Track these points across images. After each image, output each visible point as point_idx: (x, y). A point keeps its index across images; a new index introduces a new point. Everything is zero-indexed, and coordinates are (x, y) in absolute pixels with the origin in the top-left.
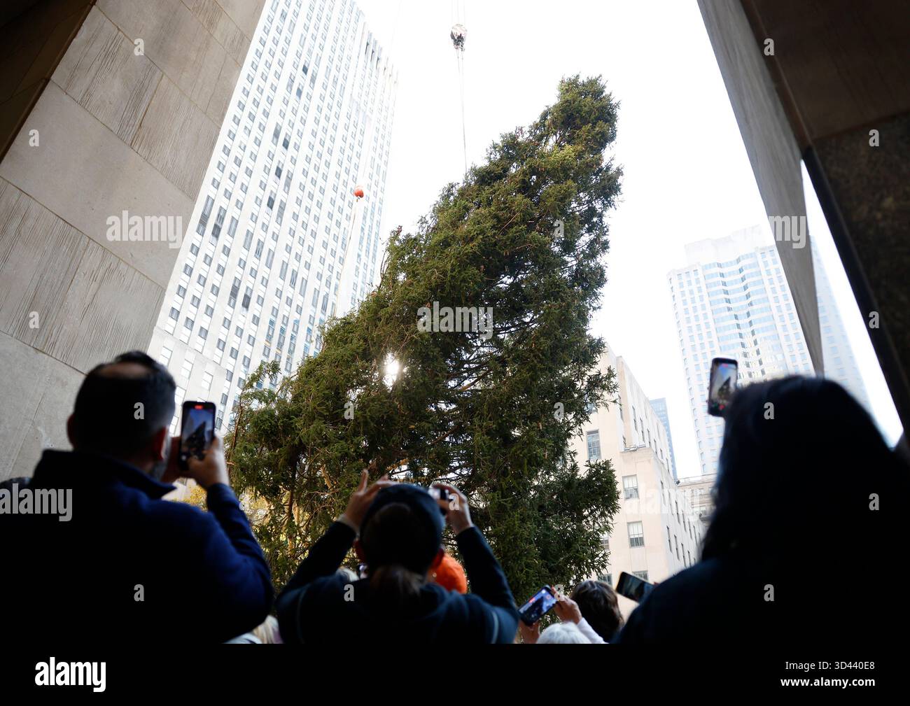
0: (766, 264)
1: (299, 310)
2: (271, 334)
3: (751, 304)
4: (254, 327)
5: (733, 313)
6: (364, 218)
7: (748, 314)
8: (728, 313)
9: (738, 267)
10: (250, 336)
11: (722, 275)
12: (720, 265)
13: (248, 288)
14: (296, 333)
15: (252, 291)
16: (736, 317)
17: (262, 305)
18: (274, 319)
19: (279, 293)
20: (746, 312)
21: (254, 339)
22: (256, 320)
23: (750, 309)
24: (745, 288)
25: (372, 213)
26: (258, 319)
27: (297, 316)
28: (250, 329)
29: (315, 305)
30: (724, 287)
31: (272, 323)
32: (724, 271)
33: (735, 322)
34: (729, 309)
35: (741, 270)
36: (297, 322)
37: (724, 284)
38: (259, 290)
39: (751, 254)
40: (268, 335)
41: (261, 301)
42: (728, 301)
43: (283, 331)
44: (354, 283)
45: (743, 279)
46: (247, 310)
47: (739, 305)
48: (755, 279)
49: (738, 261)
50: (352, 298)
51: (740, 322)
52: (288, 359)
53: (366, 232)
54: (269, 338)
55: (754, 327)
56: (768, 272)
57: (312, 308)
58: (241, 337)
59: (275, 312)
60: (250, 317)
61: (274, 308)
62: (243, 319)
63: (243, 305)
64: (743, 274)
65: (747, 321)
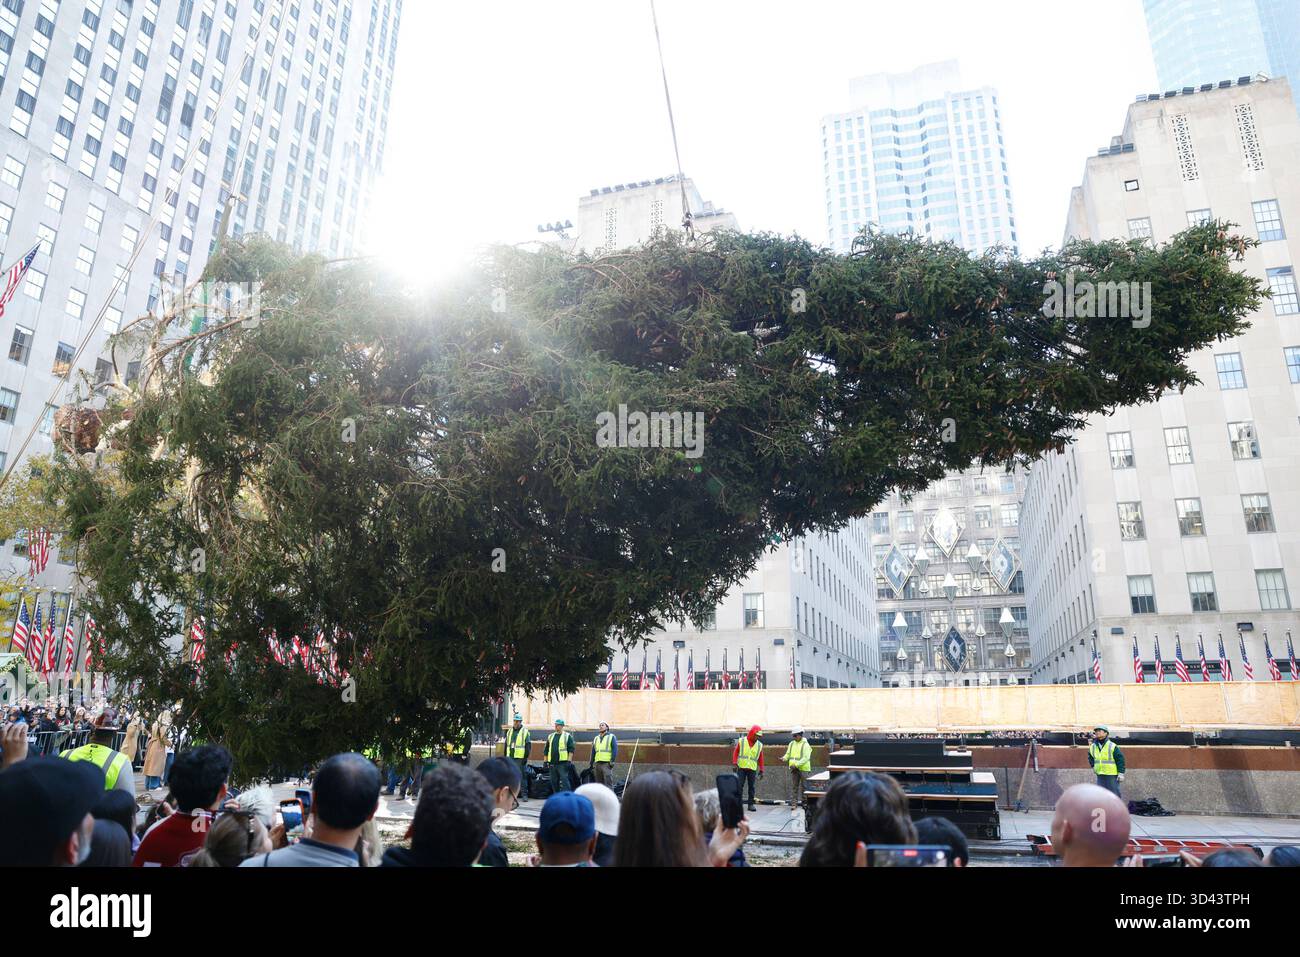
0: (957, 118)
1: (275, 134)
2: (230, 170)
3: (929, 173)
4: (203, 158)
5: (903, 183)
7: (924, 188)
8: (896, 184)
9: (917, 119)
10: (196, 171)
11: (896, 128)
12: (894, 114)
13: (188, 93)
14: (271, 170)
15: (196, 99)
16: (907, 190)
17: (213, 123)
18: (234, 146)
19: (241, 106)
20: (920, 183)
21: (204, 177)
22: (206, 147)
23: (927, 180)
24: (925, 149)
26: (209, 145)
27: (271, 144)
28: (197, 162)
29: (299, 127)
30: (897, 147)
31: (231, 152)
32: (899, 122)
33: (904, 196)
34: (899, 178)
35: (922, 124)
36: (271, 154)
37: (897, 141)
38: (207, 99)
39: (939, 101)
40: (226, 171)
41: (212, 115)
42: (899, 166)
43: (249, 166)
44: (361, 98)
45: (923, 137)
46: (190, 130)
47: (914, 172)
48: (939, 138)
49: (920, 109)
50: (358, 121)
51: (911, 197)
52: (259, 210)
53: (380, 15)
54: (228, 176)
55: (930, 206)
56: (959, 130)
57: (295, 132)
58: (181, 172)
59: (235, 135)
60: (195, 142)
61: (233, 129)
62: (184, 144)
63: (183, 120)
64: (924, 129)
65: (921, 196)
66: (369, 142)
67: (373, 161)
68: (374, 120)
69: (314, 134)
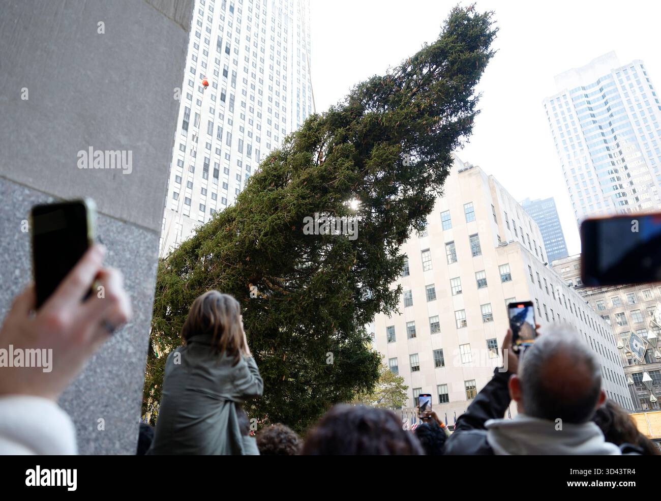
0: (621, 82)
3: (612, 115)
4: (225, 191)
5: (597, 124)
6: (298, 96)
7: (610, 124)
8: (593, 126)
9: (598, 88)
10: (223, 198)
11: (586, 96)
12: (584, 88)
13: (215, 163)
15: (219, 165)
16: (600, 127)
17: (228, 174)
19: (240, 163)
20: (608, 122)
21: (226, 200)
22: (225, 186)
23: (611, 119)
24: (606, 103)
25: (304, 91)
26: (227, 185)
28: (222, 193)
30: (589, 106)
32: (588, 92)
33: (600, 131)
34: (594, 122)
35: (601, 90)
37: (589, 103)
38: (224, 164)
39: (608, 75)
41: (227, 171)
42: (593, 116)
45: (604, 97)
46: (218, 179)
47: (603, 117)
48: (613, 95)
49: (598, 82)
51: (604, 131)
53: (301, 106)
55: (616, 133)
56: (624, 88)
58: (216, 200)
60: (221, 184)
61: (237, 175)
62: (215, 186)
63: (214, 176)
64: (603, 92)
65: (610, 129)
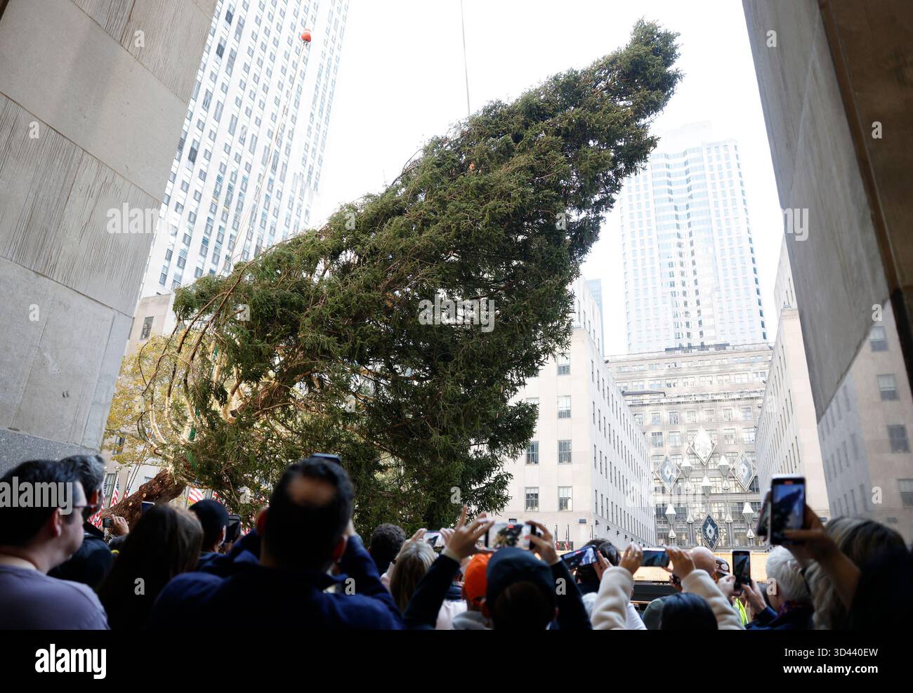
0: (710, 160)
1: (248, 168)
2: (218, 191)
3: (691, 197)
4: (201, 182)
5: (673, 204)
6: (319, 75)
7: (687, 206)
8: (668, 204)
9: (684, 159)
10: (196, 191)
11: (668, 166)
12: (667, 156)
13: (194, 141)
14: (245, 191)
15: (199, 144)
16: (676, 208)
17: (209, 160)
18: (221, 175)
19: (227, 149)
20: (685, 204)
21: (201, 195)
22: (203, 175)
23: (689, 201)
24: (688, 181)
25: (328, 71)
26: (205, 174)
27: (246, 173)
28: (196, 184)
29: (264, 163)
30: (668, 178)
31: (219, 179)
32: (670, 162)
33: (674, 212)
34: (671, 200)
35: (686, 163)
36: (245, 179)
37: (669, 175)
38: (206, 144)
39: (698, 148)
40: (215, 191)
41: (208, 155)
42: (670, 192)
43: (230, 188)
44: (306, 144)
45: (687, 172)
46: (194, 164)
47: (680, 196)
48: (698, 173)
49: (685, 153)
50: (303, 159)
51: (679, 213)
52: (236, 217)
53: (320, 90)
54: (216, 194)
55: (692, 219)
56: (711, 168)
57: (262, 166)
58: (186, 192)
59: (223, 168)
60: (197, 172)
61: (222, 164)
62: (189, 173)
63: (189, 158)
64: (687, 167)
65: (685, 212)
66: (310, 173)
67: (312, 185)
68: (314, 158)
69: (274, 167)
